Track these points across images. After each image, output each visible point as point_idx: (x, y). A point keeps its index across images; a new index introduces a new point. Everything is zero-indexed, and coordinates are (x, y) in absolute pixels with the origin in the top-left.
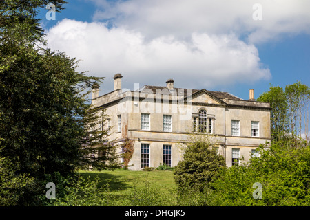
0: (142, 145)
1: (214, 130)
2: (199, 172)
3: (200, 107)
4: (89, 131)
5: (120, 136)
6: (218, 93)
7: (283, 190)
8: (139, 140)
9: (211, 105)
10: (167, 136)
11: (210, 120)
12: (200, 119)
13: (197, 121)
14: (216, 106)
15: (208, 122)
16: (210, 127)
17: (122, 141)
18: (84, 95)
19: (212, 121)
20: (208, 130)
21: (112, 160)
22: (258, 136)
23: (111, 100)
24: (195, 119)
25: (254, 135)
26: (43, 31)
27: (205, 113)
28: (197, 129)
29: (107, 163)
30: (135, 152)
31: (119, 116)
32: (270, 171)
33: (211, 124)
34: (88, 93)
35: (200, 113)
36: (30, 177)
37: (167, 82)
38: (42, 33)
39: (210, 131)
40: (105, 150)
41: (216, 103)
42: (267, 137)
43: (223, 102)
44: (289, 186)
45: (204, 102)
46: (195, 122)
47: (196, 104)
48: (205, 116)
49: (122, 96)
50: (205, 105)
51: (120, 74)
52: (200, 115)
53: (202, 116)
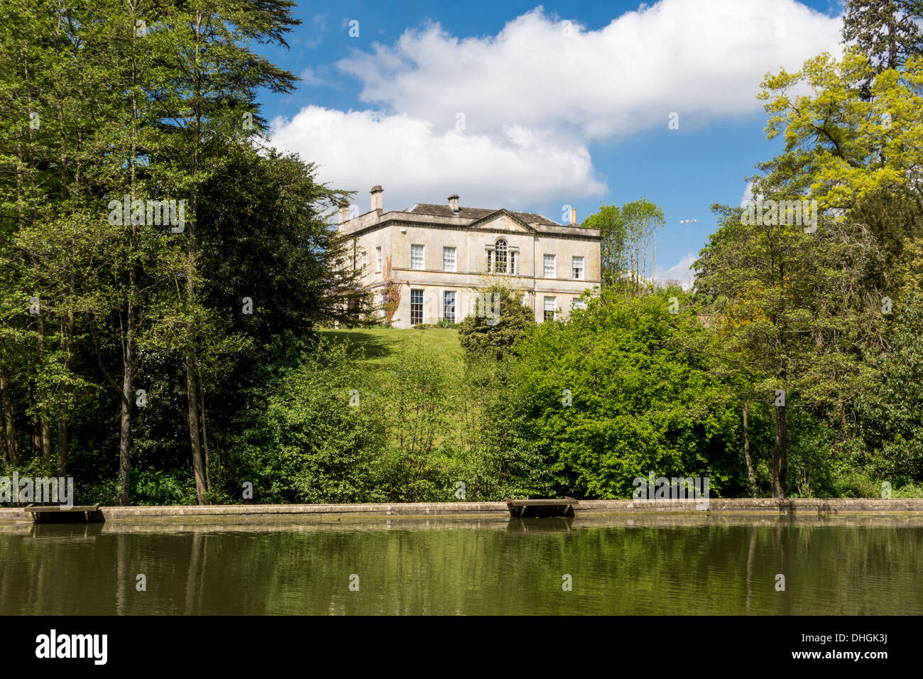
0: (413, 291)
1: (518, 269)
2: (496, 331)
3: (497, 235)
4: (334, 270)
5: (380, 278)
6: (524, 214)
7: (618, 357)
8: (408, 284)
9: (514, 233)
10: (448, 278)
11: (513, 254)
12: (497, 253)
13: (493, 255)
14: (522, 234)
15: (509, 257)
16: (513, 265)
17: (384, 285)
18: (327, 217)
19: (515, 256)
20: (508, 269)
21: (368, 313)
22: (582, 277)
23: (366, 225)
24: (489, 252)
25: (577, 276)
26: (265, 121)
27: (505, 244)
28: (493, 268)
29: (362, 317)
30: (402, 302)
31: (379, 248)
32: (600, 329)
33: (513, 261)
34: (333, 214)
35: (497, 244)
36: (247, 337)
37: (450, 199)
38: (264, 124)
39: (513, 270)
40: (358, 298)
41: (522, 229)
42: (595, 279)
43: (531, 228)
44: (627, 351)
45: (503, 228)
46: (489, 257)
47: (492, 231)
48: (505, 248)
49: (383, 219)
50: (505, 232)
51: (380, 187)
52: (497, 248)
53: (501, 248)
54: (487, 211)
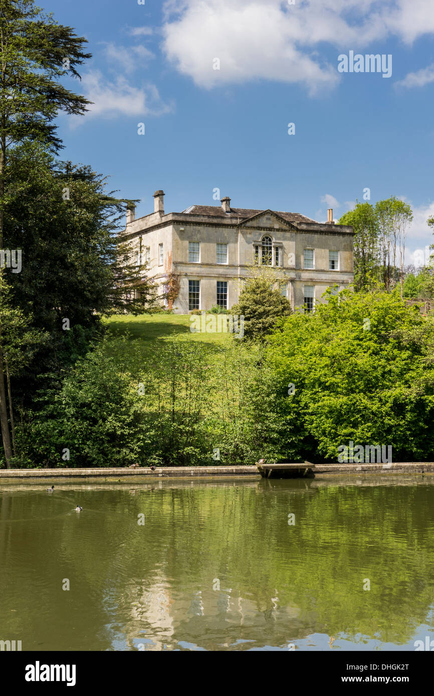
0: (190, 282)
1: (283, 261)
2: (257, 319)
3: (263, 232)
4: (122, 266)
5: (162, 271)
6: (287, 214)
7: (353, 346)
8: (186, 275)
9: (278, 230)
10: (221, 271)
11: (277, 249)
12: (263, 248)
13: (260, 251)
14: (285, 231)
15: (273, 251)
16: (277, 259)
17: (165, 277)
18: (115, 220)
19: (280, 251)
20: (273, 262)
21: (152, 301)
22: (338, 269)
23: (150, 224)
24: (257, 248)
25: (333, 267)
26: (61, 141)
27: (270, 240)
28: (260, 262)
29: (147, 306)
30: (181, 291)
31: (161, 245)
32: (339, 320)
33: (277, 254)
34: (120, 218)
35: (263, 240)
36: (44, 331)
37: (222, 201)
38: (60, 144)
39: (277, 264)
40: (143, 289)
41: (285, 227)
42: (349, 270)
43: (293, 226)
44: (361, 340)
45: (268, 226)
46: (257, 252)
47: (259, 228)
48: (271, 244)
49: (164, 220)
50: (271, 229)
51: (162, 191)
52: (263, 243)
53: (267, 244)
54: (255, 212)
